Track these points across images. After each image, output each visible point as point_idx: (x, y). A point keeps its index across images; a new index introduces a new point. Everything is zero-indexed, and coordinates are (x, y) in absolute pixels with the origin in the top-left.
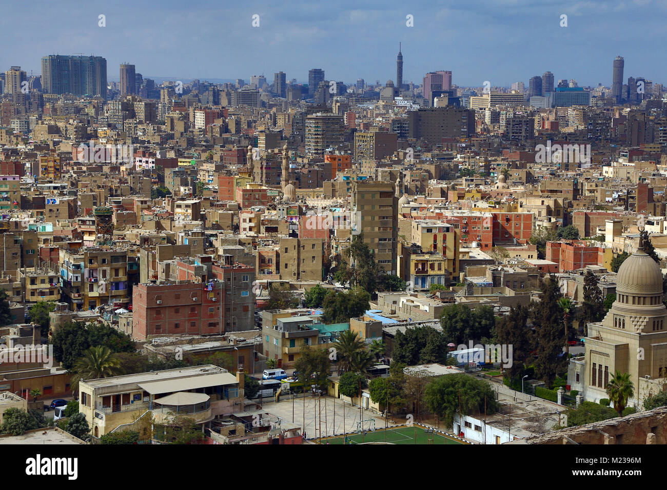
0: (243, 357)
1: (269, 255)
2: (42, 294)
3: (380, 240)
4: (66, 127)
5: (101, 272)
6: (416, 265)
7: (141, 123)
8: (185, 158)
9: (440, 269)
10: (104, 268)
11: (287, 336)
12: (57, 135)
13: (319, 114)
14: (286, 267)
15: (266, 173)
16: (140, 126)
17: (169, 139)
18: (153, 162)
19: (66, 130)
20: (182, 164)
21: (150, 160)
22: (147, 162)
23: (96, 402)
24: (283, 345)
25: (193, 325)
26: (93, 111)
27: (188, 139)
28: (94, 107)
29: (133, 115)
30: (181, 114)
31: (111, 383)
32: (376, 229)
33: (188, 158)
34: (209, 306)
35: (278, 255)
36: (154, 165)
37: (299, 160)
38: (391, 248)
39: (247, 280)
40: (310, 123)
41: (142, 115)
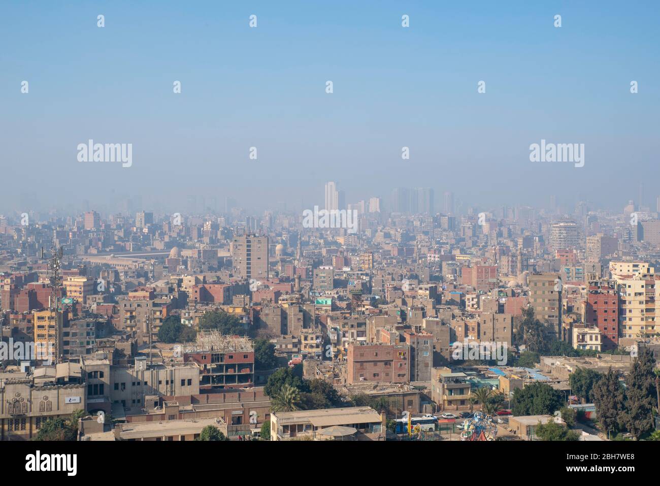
0: (412, 401)
1: (473, 325)
2: (312, 347)
3: (549, 316)
4: (395, 234)
5: (350, 333)
6: (578, 336)
7: (445, 230)
8: (467, 254)
9: (596, 339)
10: (353, 331)
11: (446, 387)
12: (389, 239)
13: (562, 224)
14: (485, 334)
15: (511, 266)
16: (444, 233)
17: (461, 241)
18: (438, 257)
19: (395, 236)
20: (458, 258)
21: (437, 256)
22: (434, 257)
23: (278, 429)
24: (444, 393)
25: (387, 375)
26: (419, 223)
27: (473, 242)
28: (419, 221)
29: (439, 226)
30: (471, 224)
31: (291, 415)
32: (546, 308)
33: (469, 254)
34: (399, 362)
35: (479, 325)
36: (439, 259)
37: (546, 256)
38: (558, 323)
39: (427, 344)
40: (555, 230)
41: (446, 226)
